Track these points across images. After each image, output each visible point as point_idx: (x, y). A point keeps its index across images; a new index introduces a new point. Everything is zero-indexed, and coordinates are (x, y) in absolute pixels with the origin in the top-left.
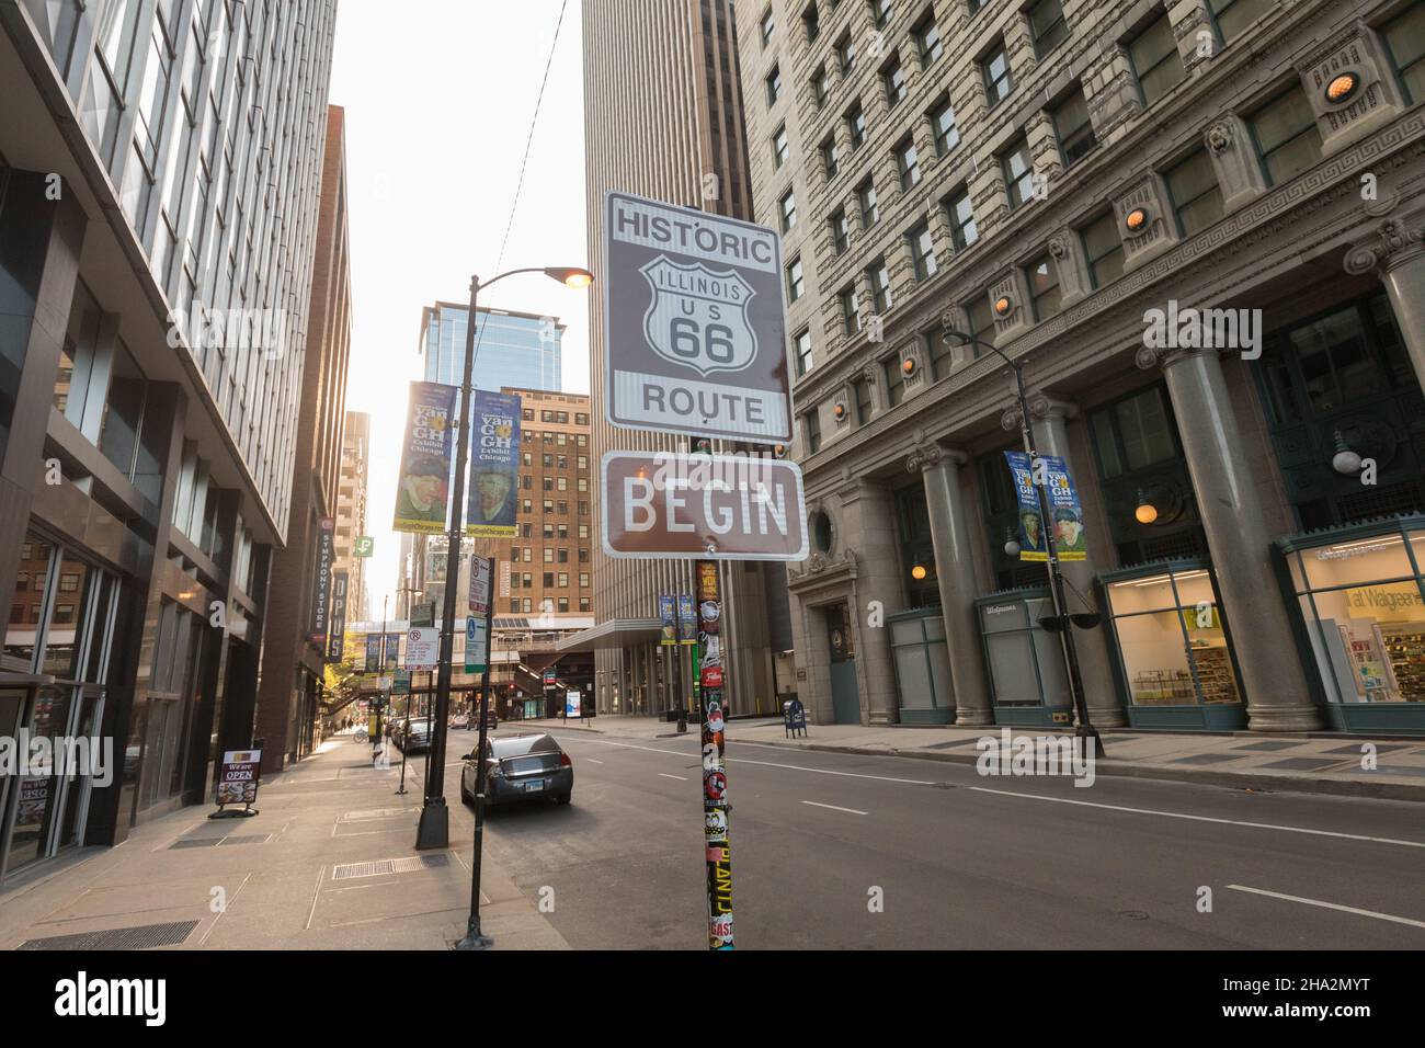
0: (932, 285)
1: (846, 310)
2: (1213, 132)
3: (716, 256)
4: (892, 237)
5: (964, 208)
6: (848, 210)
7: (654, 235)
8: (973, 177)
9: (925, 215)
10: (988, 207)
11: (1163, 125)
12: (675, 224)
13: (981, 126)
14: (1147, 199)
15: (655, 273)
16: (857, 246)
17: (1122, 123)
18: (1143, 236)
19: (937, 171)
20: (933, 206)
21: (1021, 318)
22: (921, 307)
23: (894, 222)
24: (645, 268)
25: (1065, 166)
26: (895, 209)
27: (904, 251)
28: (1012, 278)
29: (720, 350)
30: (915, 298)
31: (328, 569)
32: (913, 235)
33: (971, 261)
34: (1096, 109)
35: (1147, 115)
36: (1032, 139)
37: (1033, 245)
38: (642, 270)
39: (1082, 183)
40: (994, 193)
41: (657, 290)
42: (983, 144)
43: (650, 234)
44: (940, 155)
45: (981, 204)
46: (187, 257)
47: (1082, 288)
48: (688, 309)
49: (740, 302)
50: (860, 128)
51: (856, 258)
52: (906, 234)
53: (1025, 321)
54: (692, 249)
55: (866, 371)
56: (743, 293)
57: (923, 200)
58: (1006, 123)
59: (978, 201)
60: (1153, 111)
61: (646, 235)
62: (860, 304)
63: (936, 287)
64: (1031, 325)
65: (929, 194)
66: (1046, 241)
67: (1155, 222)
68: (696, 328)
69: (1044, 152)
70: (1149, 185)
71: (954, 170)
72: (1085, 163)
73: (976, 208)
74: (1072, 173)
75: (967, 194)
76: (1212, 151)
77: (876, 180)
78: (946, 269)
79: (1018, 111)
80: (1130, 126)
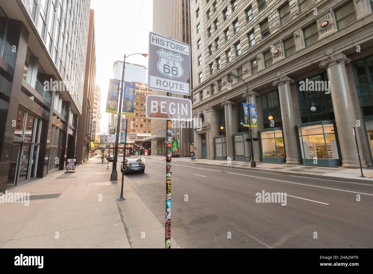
0: (230, 64)
1: (210, 69)
2: (295, 33)
3: (175, 50)
4: (222, 52)
5: (239, 47)
6: (213, 45)
7: (161, 44)
8: (241, 39)
9: (230, 48)
10: (244, 47)
11: (285, 30)
12: (166, 41)
13: (244, 27)
14: (279, 47)
15: (160, 53)
16: (214, 54)
17: (276, 29)
18: (277, 56)
19: (234, 37)
20: (232, 46)
21: (249, 73)
22: (227, 69)
23: (223, 49)
24: (158, 51)
25: (262, 38)
26: (223, 46)
27: (225, 56)
28: (248, 64)
29: (175, 73)
30: (226, 67)
31: (91, 120)
32: (227, 52)
33: (239, 59)
34: (271, 25)
35: (282, 27)
36: (255, 31)
37: (253, 56)
38: (157, 52)
39: (266, 43)
40: (246, 43)
41: (161, 57)
42: (244, 31)
43: (160, 44)
44: (234, 33)
45: (243, 46)
46: (55, 44)
47: (263, 67)
48: (168, 62)
49: (180, 61)
50: (217, 25)
51: (214, 56)
52: (225, 52)
53: (250, 74)
54: (169, 48)
55: (214, 83)
56: (181, 59)
57: (230, 44)
58: (250, 27)
59: (242, 45)
60: (283, 26)
61: (159, 43)
62: (214, 67)
63: (231, 65)
64: (251, 75)
65: (231, 43)
66: (256, 55)
67: (280, 53)
68: (169, 67)
69: (258, 34)
70: (280, 44)
71: (237, 37)
72: (267, 38)
73: (241, 47)
74: (263, 40)
75: (240, 43)
76: (295, 37)
77: (220, 38)
78: (233, 60)
79: (253, 24)
80: (278, 30)
